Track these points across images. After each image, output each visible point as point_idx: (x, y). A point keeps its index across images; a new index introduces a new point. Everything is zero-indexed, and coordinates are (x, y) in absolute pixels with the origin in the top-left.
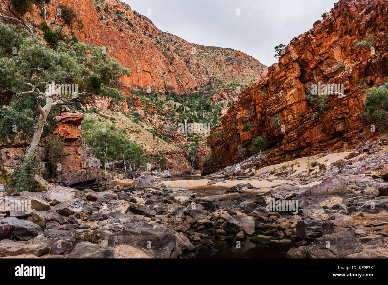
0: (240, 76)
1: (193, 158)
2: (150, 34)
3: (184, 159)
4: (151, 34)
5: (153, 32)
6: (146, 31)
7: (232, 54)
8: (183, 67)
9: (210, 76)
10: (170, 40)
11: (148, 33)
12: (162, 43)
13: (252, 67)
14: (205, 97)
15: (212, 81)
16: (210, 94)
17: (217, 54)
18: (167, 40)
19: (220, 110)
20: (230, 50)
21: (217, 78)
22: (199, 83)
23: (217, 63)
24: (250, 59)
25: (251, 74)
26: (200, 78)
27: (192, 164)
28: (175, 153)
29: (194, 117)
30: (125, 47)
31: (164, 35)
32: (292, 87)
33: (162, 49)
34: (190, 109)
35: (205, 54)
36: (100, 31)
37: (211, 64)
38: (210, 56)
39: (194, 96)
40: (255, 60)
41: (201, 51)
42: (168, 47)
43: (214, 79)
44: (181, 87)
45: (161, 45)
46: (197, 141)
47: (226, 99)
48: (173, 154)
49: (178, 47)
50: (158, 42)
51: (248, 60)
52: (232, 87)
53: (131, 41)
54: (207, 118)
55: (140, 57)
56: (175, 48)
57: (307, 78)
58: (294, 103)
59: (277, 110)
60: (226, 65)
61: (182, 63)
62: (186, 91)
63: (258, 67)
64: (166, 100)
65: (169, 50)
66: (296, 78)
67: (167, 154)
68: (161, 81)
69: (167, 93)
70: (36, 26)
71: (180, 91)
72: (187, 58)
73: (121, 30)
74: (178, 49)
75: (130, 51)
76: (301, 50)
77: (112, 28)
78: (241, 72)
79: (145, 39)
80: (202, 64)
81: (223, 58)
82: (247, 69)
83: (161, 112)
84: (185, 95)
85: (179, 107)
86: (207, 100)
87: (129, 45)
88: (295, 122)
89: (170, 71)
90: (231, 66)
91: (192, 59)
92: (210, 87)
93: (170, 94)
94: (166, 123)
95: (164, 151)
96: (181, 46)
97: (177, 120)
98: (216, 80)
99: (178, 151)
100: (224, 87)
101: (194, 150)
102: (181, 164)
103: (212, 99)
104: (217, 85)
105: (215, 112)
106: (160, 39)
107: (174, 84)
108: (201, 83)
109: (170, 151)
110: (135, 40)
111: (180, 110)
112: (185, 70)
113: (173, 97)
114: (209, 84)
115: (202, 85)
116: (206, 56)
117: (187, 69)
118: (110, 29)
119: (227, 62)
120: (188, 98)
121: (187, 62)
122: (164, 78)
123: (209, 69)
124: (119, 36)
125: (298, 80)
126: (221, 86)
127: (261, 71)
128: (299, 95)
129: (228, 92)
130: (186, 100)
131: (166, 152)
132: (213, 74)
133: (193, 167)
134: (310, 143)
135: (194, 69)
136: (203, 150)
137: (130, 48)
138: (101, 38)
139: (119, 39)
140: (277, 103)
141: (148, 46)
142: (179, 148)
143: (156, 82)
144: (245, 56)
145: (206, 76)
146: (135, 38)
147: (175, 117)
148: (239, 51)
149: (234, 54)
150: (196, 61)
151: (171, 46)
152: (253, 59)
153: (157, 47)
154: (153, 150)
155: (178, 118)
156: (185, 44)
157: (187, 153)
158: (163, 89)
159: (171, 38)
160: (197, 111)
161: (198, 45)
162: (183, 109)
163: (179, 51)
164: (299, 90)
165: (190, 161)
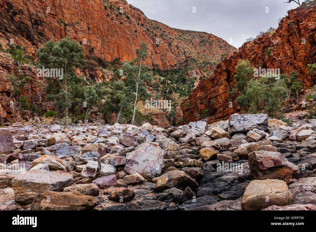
0: (210, 55)
1: (172, 119)
2: (141, 24)
3: (165, 119)
4: (143, 23)
5: (144, 21)
6: (139, 21)
7: (205, 37)
8: (166, 49)
9: (187, 55)
10: (157, 28)
11: (141, 23)
12: (151, 30)
13: (220, 48)
14: (182, 72)
15: (188, 59)
16: (186, 69)
17: (194, 37)
18: (154, 27)
19: (193, 83)
20: (203, 33)
21: (193, 57)
22: (178, 61)
23: (193, 44)
24: (220, 41)
25: (220, 53)
26: (179, 57)
27: (171, 122)
28: (160, 115)
29: (173, 88)
30: (125, 36)
31: (152, 23)
32: (222, 84)
33: (150, 35)
34: (170, 82)
35: (184, 36)
36: (107, 25)
37: (188, 45)
38: (187, 38)
39: (174, 71)
40: (224, 41)
41: (181, 34)
42: (156, 33)
43: (190, 58)
44: (164, 65)
45: (150, 32)
46: (175, 106)
47: (198, 74)
48: (158, 115)
49: (163, 33)
50: (148, 29)
51: (218, 41)
52: (203, 65)
53: (129, 31)
54: (183, 89)
55: (135, 43)
56: (160, 34)
57: (231, 80)
58: (223, 93)
59: (214, 96)
60: (200, 46)
61: (165, 45)
62: (168, 67)
63: (226, 47)
64: (153, 75)
65: (156, 35)
66: (224, 80)
67: (154, 115)
68: (150, 61)
69: (154, 70)
70: (66, 24)
71: (164, 68)
72: (169, 41)
73: (121, 23)
74: (163, 34)
75: (128, 39)
76: (228, 65)
77: (115, 22)
78: (212, 51)
79: (138, 29)
80: (181, 46)
81: (198, 40)
82: (217, 49)
83: (150, 84)
84: (167, 71)
85: (162, 80)
86: (184, 74)
87: (127, 34)
88: (223, 103)
89: (156, 53)
90: (204, 47)
91: (173, 42)
92: (186, 64)
93: (156, 70)
94: (153, 93)
95: (152, 113)
96: (165, 32)
97: (161, 90)
98: (191, 59)
99: (162, 113)
100: (197, 64)
101: (173, 113)
102: (164, 122)
103: (188, 74)
104: (192, 62)
105: (189, 84)
106: (150, 27)
107: (160, 62)
108: (180, 61)
109: (156, 113)
110: (131, 29)
111: (163, 83)
112: (168, 51)
113: (158, 72)
114: (186, 62)
115: (181, 62)
116: (184, 38)
117: (169, 50)
118: (114, 22)
119: (201, 43)
120: (170, 73)
121: (170, 44)
122: (151, 58)
123: (186, 50)
124: (120, 28)
125: (225, 81)
126: (195, 64)
127: (228, 50)
128: (225, 89)
129: (200, 69)
130: (168, 75)
131: (153, 114)
132: (190, 54)
133: (171, 124)
134: (228, 114)
135: (174, 50)
136: (179, 113)
137: (128, 36)
138: (108, 30)
139: (120, 30)
140: (214, 93)
141: (140, 34)
142: (162, 111)
143: (146, 61)
144: (216, 38)
145: (184, 55)
146: (131, 28)
147: (159, 88)
148: (211, 34)
149: (207, 37)
150: (176, 43)
151: (158, 32)
152: (222, 41)
153: (147, 34)
154: (144, 112)
155: (162, 89)
156: (168, 29)
157: (168, 115)
158: (151, 66)
159: (158, 25)
160: (176, 83)
161: (178, 30)
162: (166, 82)
163: (164, 36)
164: (226, 86)
165: (170, 120)
